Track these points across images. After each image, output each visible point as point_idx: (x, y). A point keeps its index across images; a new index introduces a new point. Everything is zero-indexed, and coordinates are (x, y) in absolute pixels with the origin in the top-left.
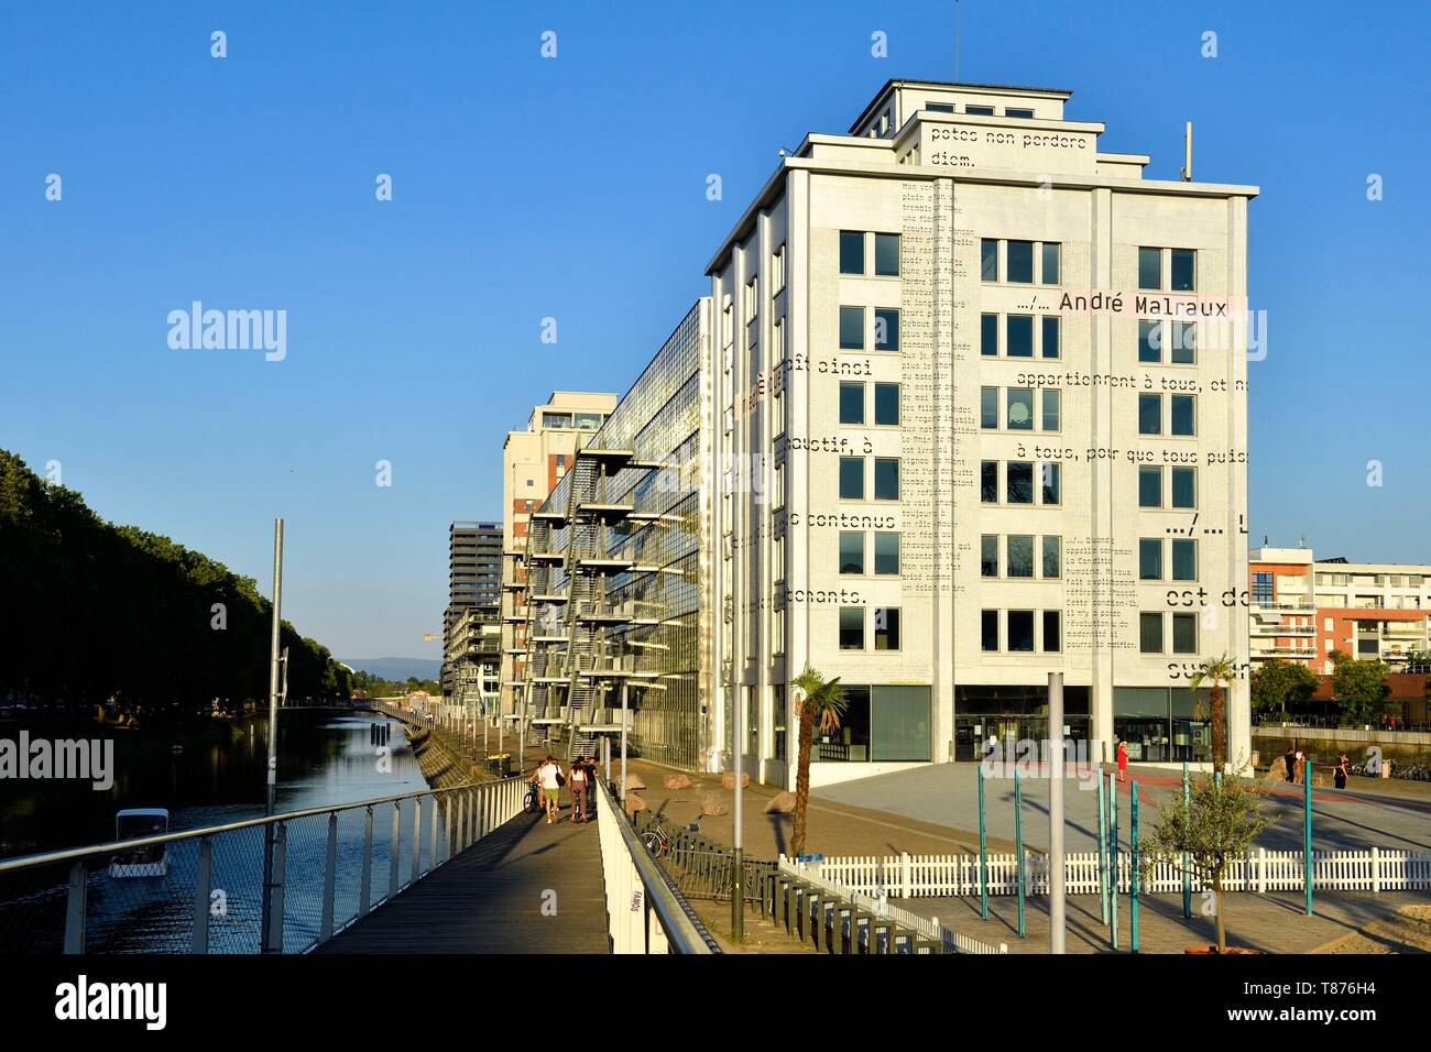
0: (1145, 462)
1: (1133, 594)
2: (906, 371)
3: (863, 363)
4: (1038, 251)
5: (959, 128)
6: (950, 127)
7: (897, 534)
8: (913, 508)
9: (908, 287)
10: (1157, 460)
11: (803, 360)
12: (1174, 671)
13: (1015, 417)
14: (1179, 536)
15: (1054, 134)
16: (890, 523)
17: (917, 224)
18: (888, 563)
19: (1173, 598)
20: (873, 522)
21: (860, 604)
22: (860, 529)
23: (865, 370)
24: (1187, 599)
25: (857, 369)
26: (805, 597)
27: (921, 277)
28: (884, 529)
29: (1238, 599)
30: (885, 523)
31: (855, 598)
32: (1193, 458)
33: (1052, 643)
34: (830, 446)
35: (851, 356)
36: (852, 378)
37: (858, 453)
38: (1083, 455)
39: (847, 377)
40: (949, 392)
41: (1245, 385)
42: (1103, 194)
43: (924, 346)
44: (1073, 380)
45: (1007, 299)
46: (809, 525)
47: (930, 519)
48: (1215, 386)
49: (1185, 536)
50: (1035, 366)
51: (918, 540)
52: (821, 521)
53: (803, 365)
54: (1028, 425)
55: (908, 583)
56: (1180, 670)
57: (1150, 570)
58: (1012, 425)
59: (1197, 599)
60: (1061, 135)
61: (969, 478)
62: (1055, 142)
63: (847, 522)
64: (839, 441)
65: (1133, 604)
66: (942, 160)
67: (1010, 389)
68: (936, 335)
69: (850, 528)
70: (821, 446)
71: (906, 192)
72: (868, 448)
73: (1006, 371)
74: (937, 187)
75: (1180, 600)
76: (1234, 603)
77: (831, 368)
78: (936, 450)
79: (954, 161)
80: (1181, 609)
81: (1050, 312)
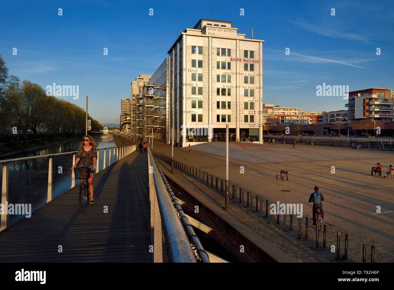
0: (245, 88)
1: (243, 112)
2: (204, 71)
3: (196, 70)
4: (227, 50)
5: (213, 28)
6: (211, 28)
7: (202, 101)
8: (205, 96)
9: (204, 56)
10: (247, 88)
11: (185, 69)
12: (250, 126)
13: (223, 80)
14: (251, 102)
15: (229, 30)
16: (201, 99)
17: (206, 45)
18: (200, 106)
19: (250, 113)
20: (198, 99)
21: (195, 114)
22: (195, 100)
23: (196, 71)
25: (195, 71)
26: (185, 112)
27: (206, 54)
28: (200, 100)
29: (261, 113)
30: (200, 99)
31: (194, 112)
32: (254, 88)
33: (229, 120)
34: (190, 85)
35: (194, 69)
36: (194, 72)
37: (195, 86)
38: (235, 87)
39: (193, 72)
40: (211, 75)
41: (262, 75)
42: (238, 41)
43: (206, 67)
44: (233, 74)
45: (222, 59)
46: (186, 99)
47: (208, 98)
48: (257, 75)
49: (252, 102)
50: (227, 71)
51: (205, 102)
52: (188, 98)
53: (185, 70)
54: (225, 81)
55: (204, 110)
57: (246, 107)
58: (222, 81)
59: (254, 112)
60: (231, 30)
61: (215, 91)
63: (193, 99)
64: (191, 84)
65: (243, 114)
66: (210, 34)
67: (222, 75)
68: (209, 65)
69: (193, 100)
70: (188, 85)
71: (204, 39)
72: (197, 85)
73: (221, 72)
74: (209, 38)
75: (251, 113)
76: (260, 113)
77: (190, 71)
78: (209, 86)
79: (212, 34)
80: (251, 114)
81: (229, 61)
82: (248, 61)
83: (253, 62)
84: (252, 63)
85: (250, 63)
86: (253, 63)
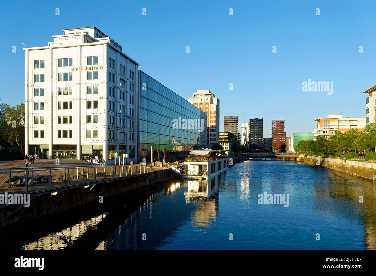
0: (88, 100)
1: (85, 126)
2: (45, 86)
4: (69, 60)
6: (59, 38)
7: (44, 116)
8: (46, 111)
9: (45, 70)
10: (90, 100)
12: (93, 141)
14: (94, 114)
15: (77, 36)
16: (42, 114)
17: (47, 58)
18: (42, 122)
19: (93, 127)
20: (40, 114)
21: (38, 130)
22: (38, 116)
23: (38, 86)
24: (96, 127)
26: (27, 129)
27: (47, 67)
28: (42, 116)
29: (104, 127)
31: (37, 128)
32: (97, 98)
33: (71, 136)
34: (32, 101)
35: (36, 84)
36: (36, 88)
37: (37, 102)
38: (76, 99)
41: (105, 83)
42: (79, 47)
43: (47, 81)
44: (74, 85)
45: (63, 70)
46: (28, 115)
48: (101, 83)
50: (68, 82)
51: (47, 117)
52: (31, 114)
53: (27, 86)
54: (67, 94)
55: (45, 125)
56: (94, 141)
57: (89, 121)
58: (64, 94)
59: (97, 127)
60: (79, 36)
61: (55, 105)
62: (78, 38)
63: (35, 114)
64: (34, 100)
65: (85, 129)
66: (57, 44)
69: (36, 116)
71: (45, 52)
72: (39, 100)
73: (63, 84)
74: (48, 50)
75: (94, 127)
77: (33, 86)
79: (60, 44)
80: (95, 129)
81: (70, 72)
82: (92, 69)
83: (97, 68)
84: (95, 70)
85: (94, 70)
86: (97, 70)
